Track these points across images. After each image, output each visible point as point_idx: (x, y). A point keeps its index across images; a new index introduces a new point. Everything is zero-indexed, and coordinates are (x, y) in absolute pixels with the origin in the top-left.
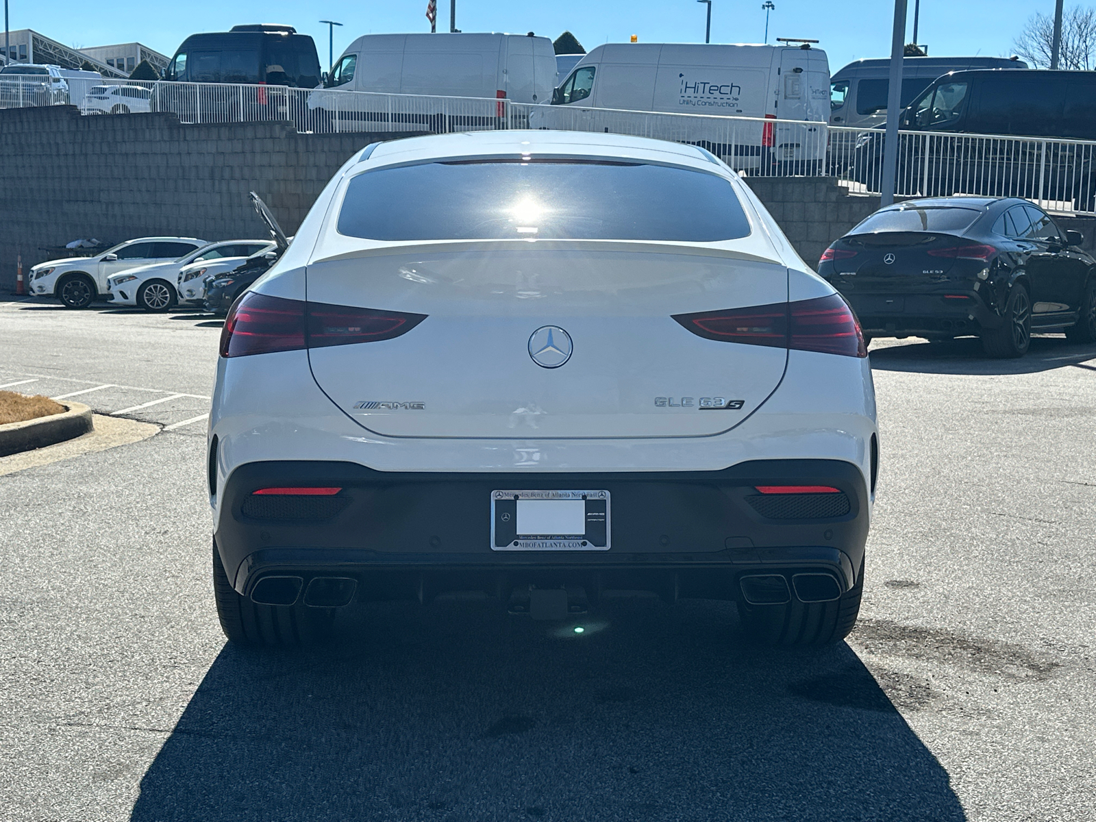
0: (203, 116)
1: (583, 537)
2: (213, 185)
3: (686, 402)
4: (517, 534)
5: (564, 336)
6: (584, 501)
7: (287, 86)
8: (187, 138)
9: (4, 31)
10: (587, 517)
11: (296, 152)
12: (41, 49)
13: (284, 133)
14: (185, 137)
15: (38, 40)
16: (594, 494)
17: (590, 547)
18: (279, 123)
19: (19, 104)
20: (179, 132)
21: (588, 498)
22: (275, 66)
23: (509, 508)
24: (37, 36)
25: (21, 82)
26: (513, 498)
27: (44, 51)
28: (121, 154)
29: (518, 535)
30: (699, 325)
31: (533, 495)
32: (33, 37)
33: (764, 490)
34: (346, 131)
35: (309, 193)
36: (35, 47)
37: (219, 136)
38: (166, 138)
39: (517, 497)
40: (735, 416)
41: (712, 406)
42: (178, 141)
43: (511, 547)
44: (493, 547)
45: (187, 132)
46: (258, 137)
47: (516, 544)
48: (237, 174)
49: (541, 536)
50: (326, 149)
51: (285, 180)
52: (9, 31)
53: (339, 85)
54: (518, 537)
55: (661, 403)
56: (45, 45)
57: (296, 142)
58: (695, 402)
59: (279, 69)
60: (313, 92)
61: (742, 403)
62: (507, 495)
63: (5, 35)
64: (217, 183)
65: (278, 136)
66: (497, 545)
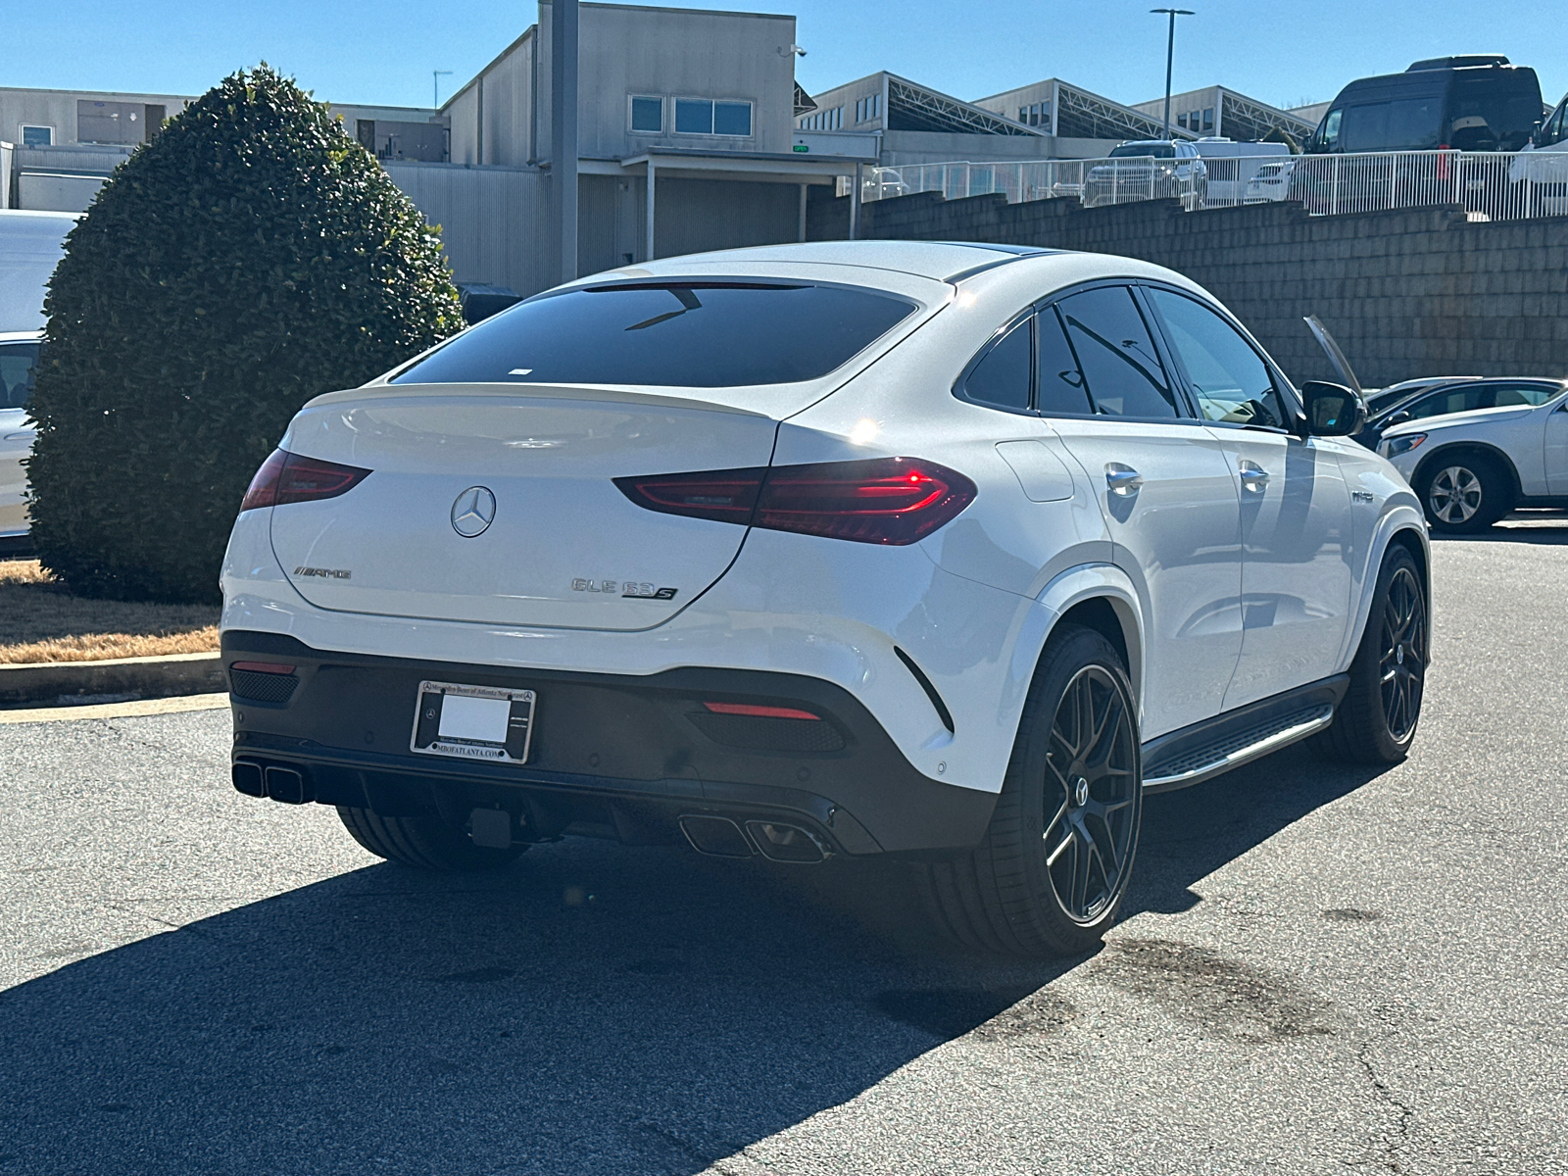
0: (1340, 204)
1: (504, 745)
2: (1342, 305)
3: (608, 588)
4: (440, 734)
5: (489, 500)
6: (510, 702)
7: (1459, 151)
8: (1314, 238)
9: (1165, 96)
10: (510, 722)
11: (1461, 251)
12: (1234, 114)
13: (1446, 223)
14: (1311, 236)
15: (1229, 99)
16: (519, 694)
17: (506, 758)
18: (1440, 207)
19: (1111, 199)
20: (1303, 228)
21: (514, 699)
22: (1471, 119)
23: (434, 703)
24: (1228, 95)
25: (1116, 168)
26: (439, 692)
27: (1239, 116)
28: (1228, 265)
29: (440, 737)
30: (643, 492)
31: (459, 689)
32: (1224, 96)
33: (714, 707)
34: (1559, 214)
35: (1473, 314)
36: (1225, 109)
37: (1356, 233)
38: (1286, 239)
39: (443, 691)
40: (666, 608)
41: (638, 594)
42: (1301, 242)
43: (429, 750)
44: (413, 749)
45: (1314, 228)
46: (1409, 231)
47: (435, 747)
48: (1376, 289)
49: (462, 740)
50: (1504, 245)
51: (1441, 295)
52: (1171, 95)
53: (1559, 141)
54: (439, 739)
55: (579, 585)
56: (1241, 107)
57: (1462, 235)
58: (618, 588)
59: (1478, 122)
60: (1517, 155)
61: (674, 592)
62: (435, 687)
63: (1164, 102)
64: (1347, 301)
65: (1437, 228)
66: (417, 745)
